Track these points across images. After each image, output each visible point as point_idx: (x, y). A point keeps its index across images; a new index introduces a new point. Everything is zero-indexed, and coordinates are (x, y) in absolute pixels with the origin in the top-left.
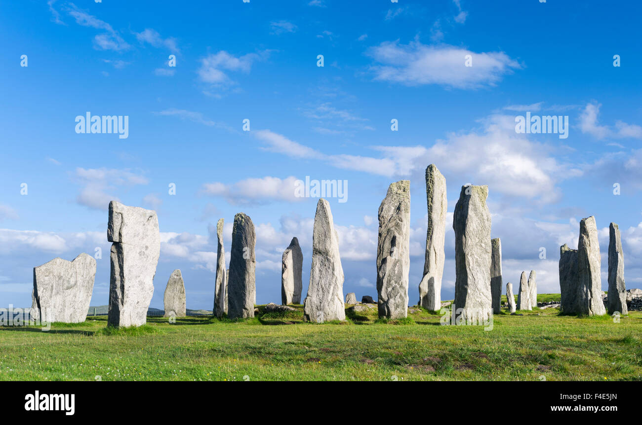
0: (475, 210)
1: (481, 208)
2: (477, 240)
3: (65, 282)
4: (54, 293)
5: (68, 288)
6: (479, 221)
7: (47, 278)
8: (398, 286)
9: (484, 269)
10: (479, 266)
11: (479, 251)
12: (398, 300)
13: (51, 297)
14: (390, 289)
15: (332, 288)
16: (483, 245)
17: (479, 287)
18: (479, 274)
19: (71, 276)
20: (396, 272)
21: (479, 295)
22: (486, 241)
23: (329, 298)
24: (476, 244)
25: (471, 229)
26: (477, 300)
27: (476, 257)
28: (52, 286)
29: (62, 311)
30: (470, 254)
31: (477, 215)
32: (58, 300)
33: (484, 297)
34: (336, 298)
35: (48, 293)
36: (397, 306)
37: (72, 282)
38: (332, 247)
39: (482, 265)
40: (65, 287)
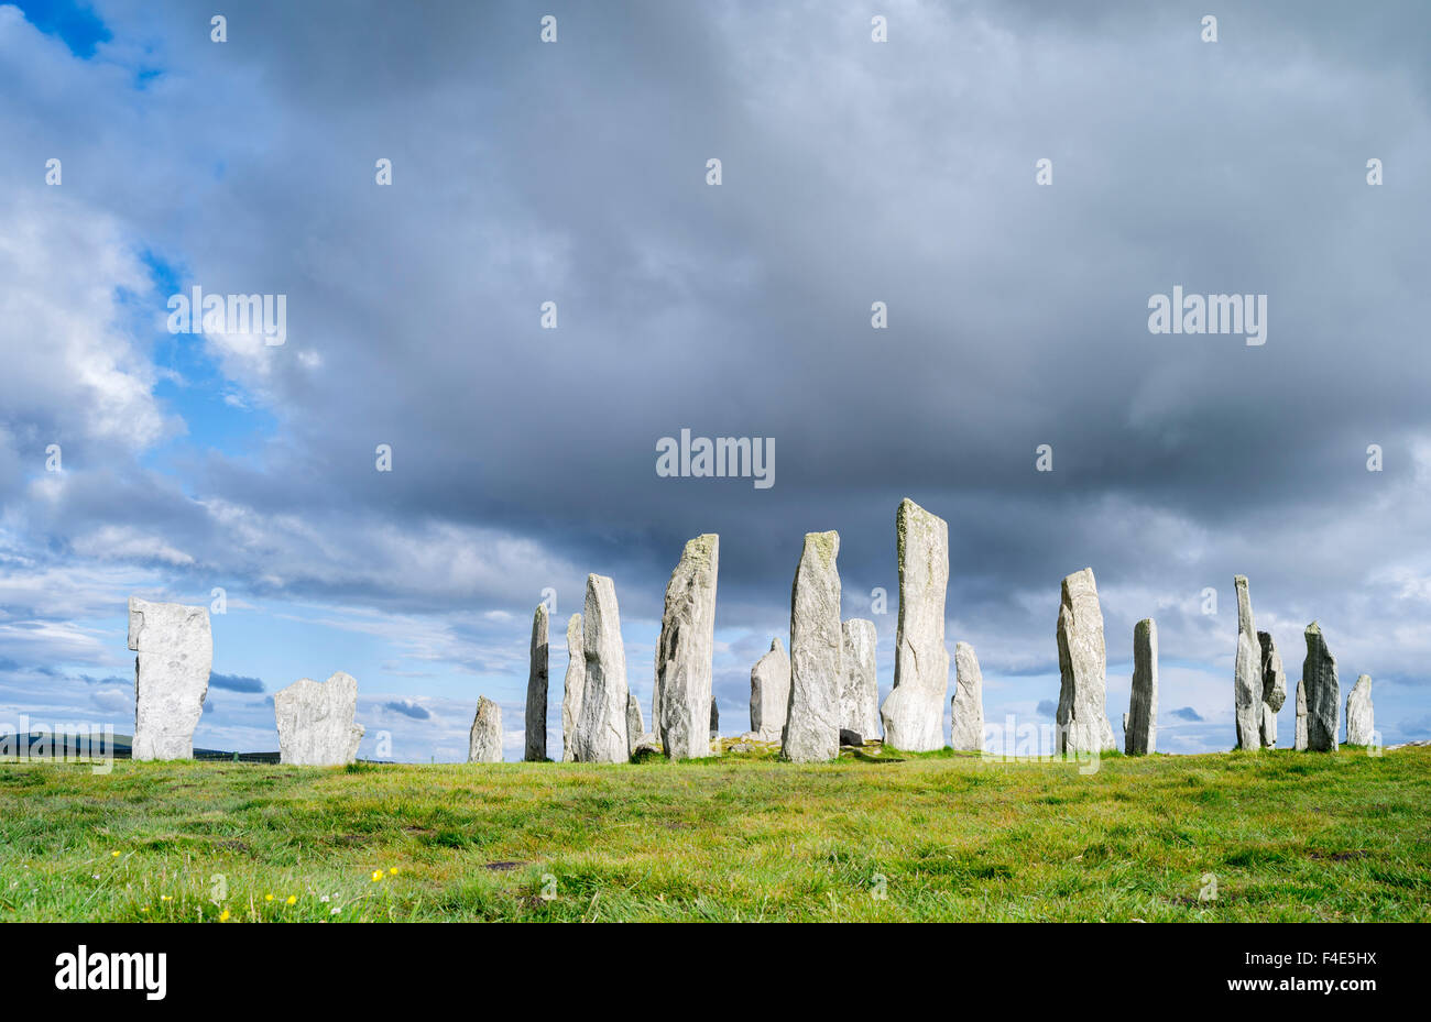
0: (811, 574)
1: (821, 572)
2: (814, 626)
3: (314, 711)
4: (298, 726)
5: (318, 720)
6: (817, 594)
7: (289, 706)
8: (680, 708)
9: (824, 675)
10: (816, 670)
11: (817, 645)
12: (679, 729)
13: (294, 731)
14: (670, 713)
15: (603, 713)
16: (824, 634)
17: (812, 706)
18: (813, 685)
19: (323, 703)
20: (678, 685)
21: (811, 720)
22: (830, 627)
23: (599, 728)
24: (812, 633)
25: (803, 608)
26: (808, 727)
27: (810, 654)
28: (296, 717)
29: (310, 751)
30: (799, 651)
31: (813, 583)
32: (303, 735)
33: (822, 724)
34: (608, 728)
35: (290, 727)
36: (679, 740)
37: (324, 709)
38: (604, 648)
39: (821, 668)
40: (314, 718)
